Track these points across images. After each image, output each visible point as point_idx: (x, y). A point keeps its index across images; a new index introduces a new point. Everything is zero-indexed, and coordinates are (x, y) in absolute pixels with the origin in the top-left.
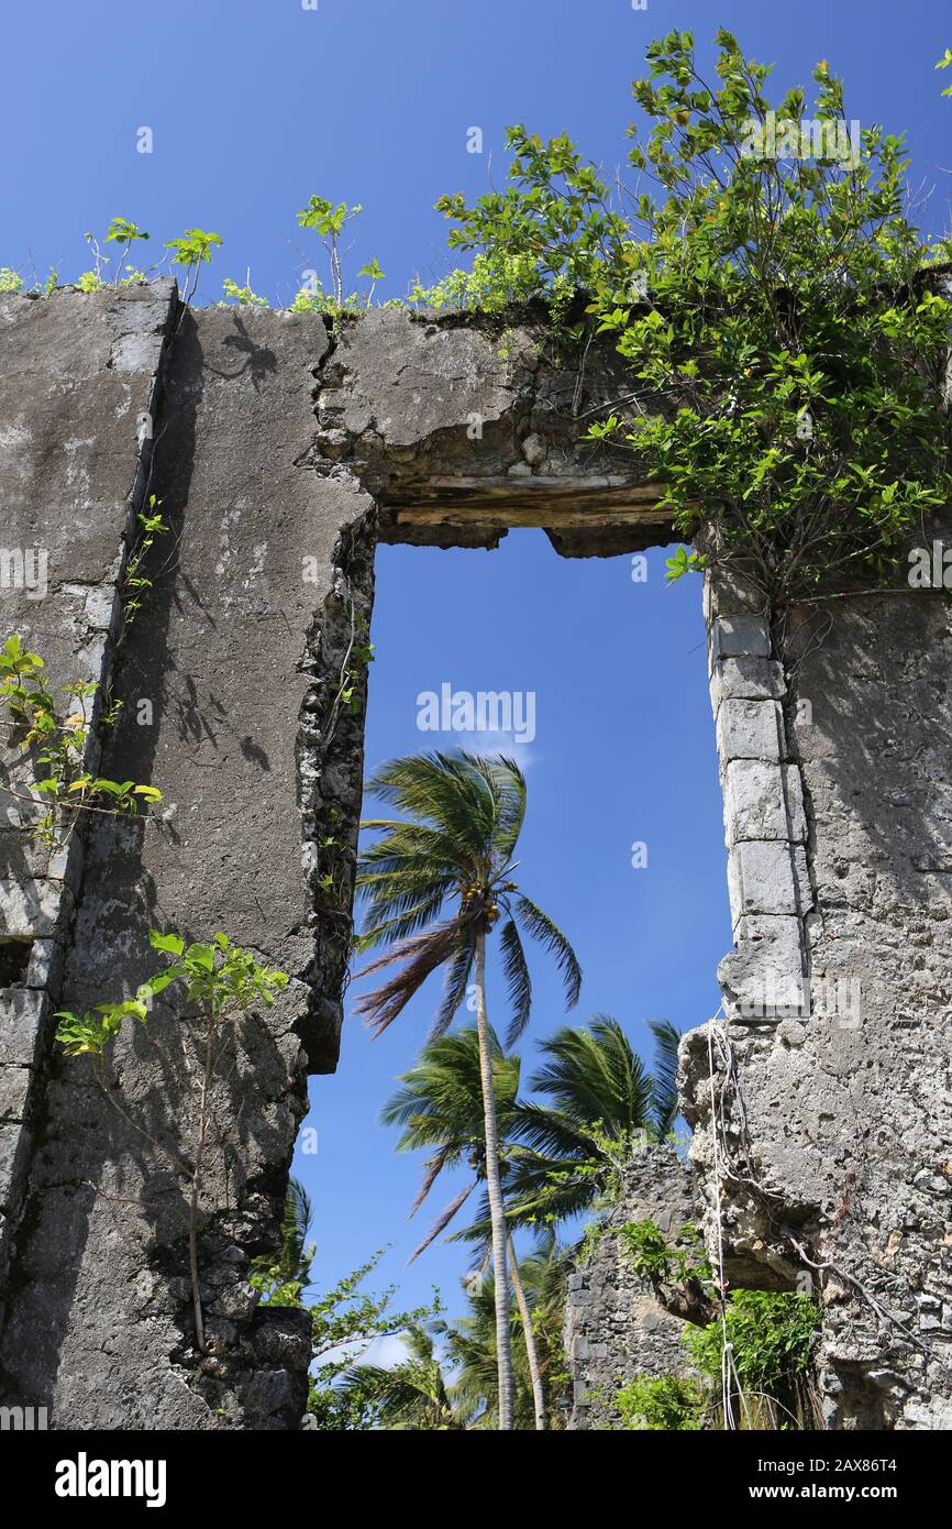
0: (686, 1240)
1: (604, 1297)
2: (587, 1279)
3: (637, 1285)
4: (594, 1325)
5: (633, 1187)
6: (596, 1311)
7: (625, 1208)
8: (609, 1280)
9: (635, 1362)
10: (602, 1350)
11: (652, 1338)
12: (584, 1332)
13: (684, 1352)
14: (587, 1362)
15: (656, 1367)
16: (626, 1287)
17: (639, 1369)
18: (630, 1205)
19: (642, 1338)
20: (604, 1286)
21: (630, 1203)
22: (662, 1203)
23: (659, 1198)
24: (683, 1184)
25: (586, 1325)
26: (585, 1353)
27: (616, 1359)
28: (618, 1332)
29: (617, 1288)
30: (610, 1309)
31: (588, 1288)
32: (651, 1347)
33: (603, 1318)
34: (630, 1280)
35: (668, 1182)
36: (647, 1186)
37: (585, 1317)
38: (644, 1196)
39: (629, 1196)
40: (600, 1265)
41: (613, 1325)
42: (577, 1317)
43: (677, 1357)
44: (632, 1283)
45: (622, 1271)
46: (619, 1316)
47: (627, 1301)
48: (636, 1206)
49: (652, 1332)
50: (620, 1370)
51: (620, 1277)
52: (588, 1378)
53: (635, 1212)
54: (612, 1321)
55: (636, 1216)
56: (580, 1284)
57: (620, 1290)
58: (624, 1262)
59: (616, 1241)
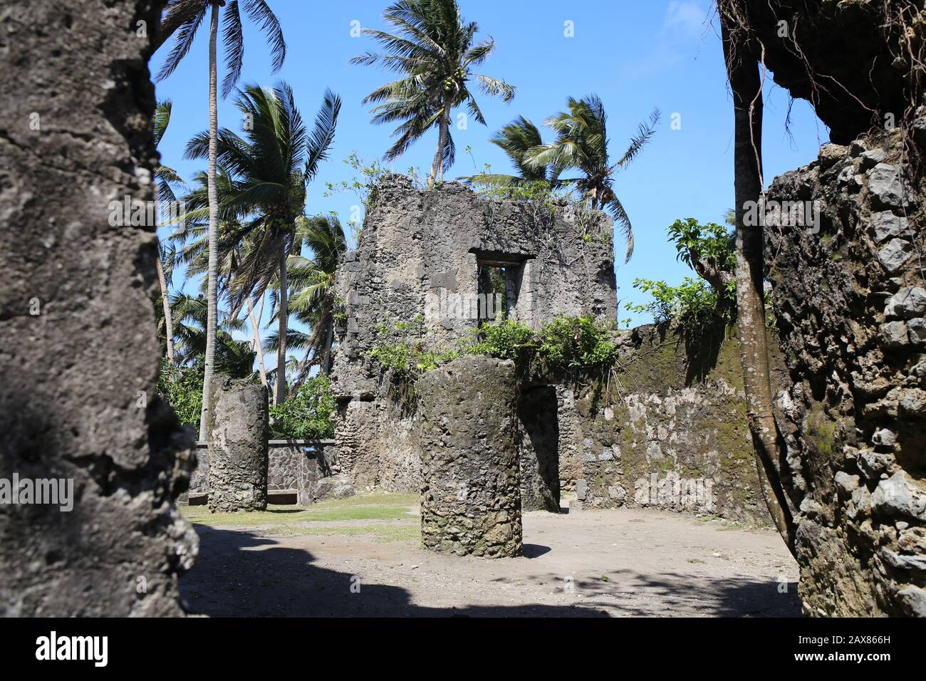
0: (418, 236)
1: (369, 267)
2: (358, 255)
3: (388, 261)
4: (362, 284)
5: (388, 199)
6: (363, 275)
7: (382, 212)
8: (371, 257)
9: (385, 308)
10: (366, 300)
11: (396, 294)
12: (356, 288)
13: (414, 304)
14: (357, 306)
15: (398, 312)
16: (381, 262)
17: (387, 312)
18: (386, 211)
19: (390, 294)
20: (368, 260)
21: (385, 209)
22: (405, 212)
23: (404, 208)
24: (418, 201)
25: (357, 284)
26: (357, 300)
27: (374, 306)
28: (375, 289)
29: (375, 262)
30: (371, 275)
31: (358, 261)
32: (395, 300)
33: (367, 280)
34: (383, 258)
35: (409, 199)
36: (397, 199)
37: (357, 278)
38: (395, 206)
39: (385, 205)
40: (366, 247)
41: (373, 285)
42: (352, 278)
43: (410, 306)
44: (385, 260)
45: (379, 252)
46: (376, 279)
47: (381, 271)
48: (389, 212)
49: (396, 291)
50: (376, 312)
51: (378, 255)
52: (357, 316)
53: (389, 215)
54: (372, 282)
55: (389, 219)
56: (354, 258)
57: (378, 263)
58: (381, 247)
59: (377, 233)
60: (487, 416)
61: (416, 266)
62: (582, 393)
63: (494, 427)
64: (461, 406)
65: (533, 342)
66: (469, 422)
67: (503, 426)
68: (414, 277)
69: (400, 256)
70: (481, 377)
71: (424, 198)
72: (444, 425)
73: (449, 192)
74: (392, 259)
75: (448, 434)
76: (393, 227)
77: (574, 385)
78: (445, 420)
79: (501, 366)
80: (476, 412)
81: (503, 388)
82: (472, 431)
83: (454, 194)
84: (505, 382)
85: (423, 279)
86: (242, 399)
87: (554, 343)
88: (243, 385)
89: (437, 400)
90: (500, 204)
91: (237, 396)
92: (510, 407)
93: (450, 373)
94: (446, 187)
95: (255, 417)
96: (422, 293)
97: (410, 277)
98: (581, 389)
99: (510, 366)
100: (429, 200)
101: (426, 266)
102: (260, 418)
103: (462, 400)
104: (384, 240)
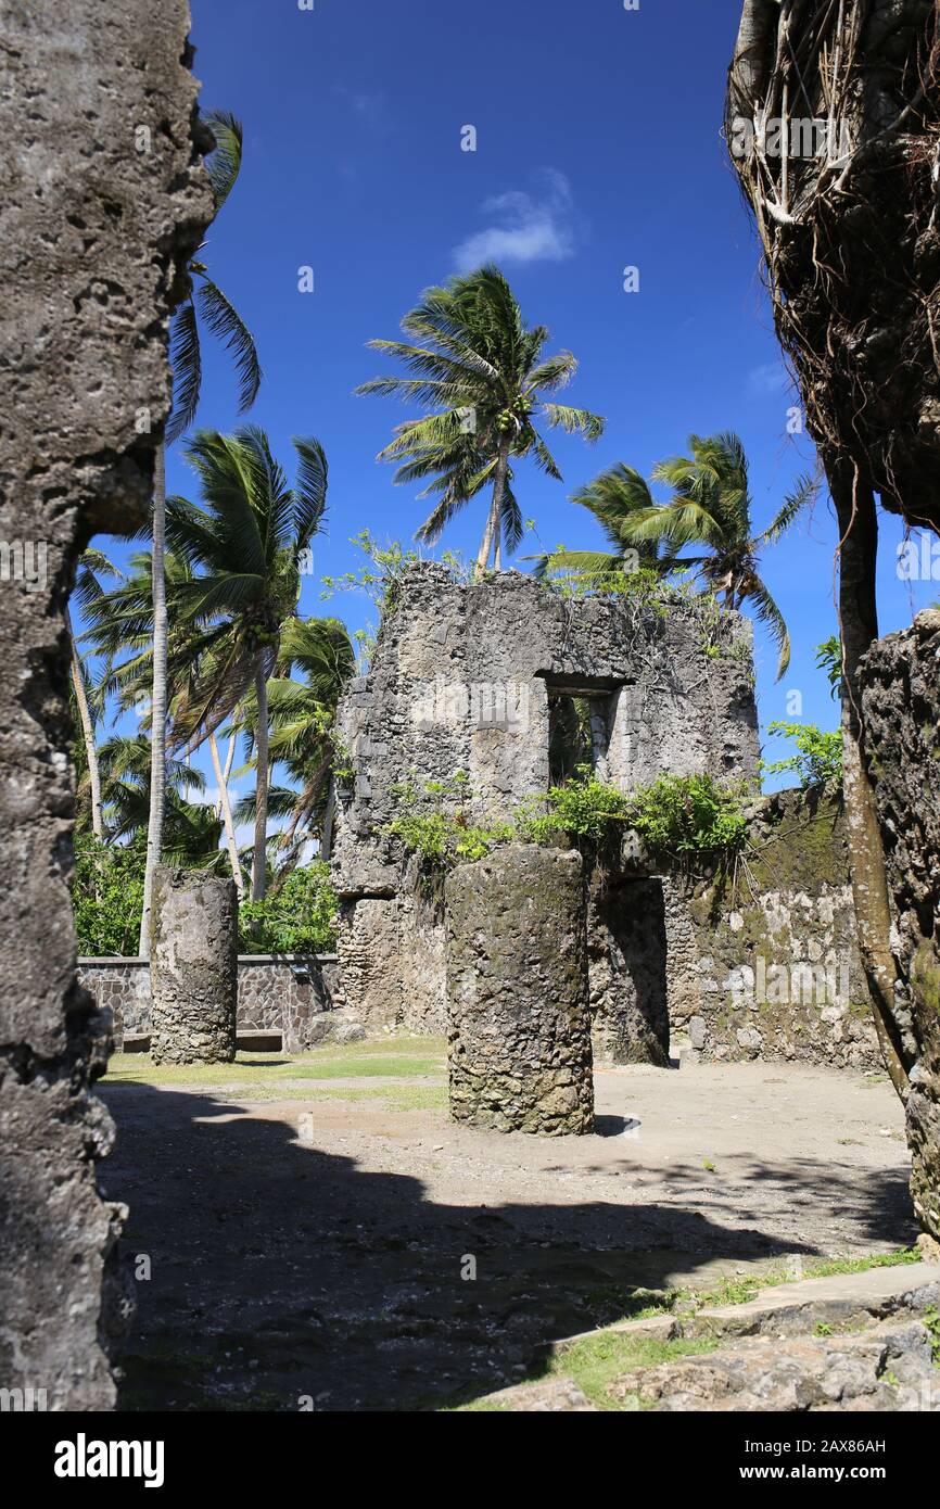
0: (460, 653)
1: (385, 701)
5: (414, 599)
6: (378, 712)
7: (405, 618)
9: (411, 760)
10: (383, 749)
11: (426, 740)
12: (367, 732)
13: (453, 754)
14: (369, 759)
15: (429, 766)
16: (404, 692)
17: (414, 767)
22: (440, 617)
23: (437, 613)
24: (459, 601)
25: (369, 725)
26: (368, 749)
27: (394, 757)
28: (395, 733)
29: (396, 693)
30: (390, 712)
33: (383, 720)
35: (446, 598)
36: (427, 599)
37: (369, 717)
38: (424, 609)
39: (409, 608)
40: (382, 670)
41: (392, 727)
43: (448, 758)
45: (402, 678)
46: (396, 718)
48: (416, 618)
49: (427, 735)
50: (397, 767)
52: (369, 773)
53: (415, 623)
54: (391, 723)
55: (416, 628)
57: (399, 694)
58: (404, 670)
59: (398, 650)
60: (541, 933)
62: (697, 890)
63: (551, 948)
64: (504, 918)
65: (626, 814)
66: (515, 942)
67: (564, 946)
70: (532, 876)
72: (480, 946)
73: (503, 586)
75: (486, 958)
76: (422, 641)
77: (685, 878)
78: (481, 937)
79: (561, 861)
80: (524, 926)
81: (563, 892)
82: (518, 954)
83: (512, 590)
84: (567, 884)
86: (200, 900)
87: (655, 815)
88: (200, 879)
89: (470, 909)
90: (581, 603)
91: (192, 894)
92: (575, 919)
93: (488, 871)
94: (500, 579)
95: (218, 925)
96: (465, 738)
98: (695, 885)
99: (574, 860)
100: (474, 600)
102: (225, 928)
103: (506, 909)
104: (407, 660)
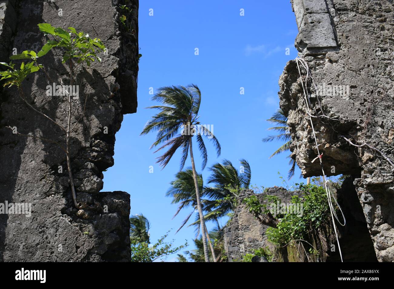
2: (230, 229)
3: (245, 229)
4: (233, 241)
8: (236, 228)
18: (241, 207)
19: (247, 244)
20: (235, 230)
21: (241, 206)
31: (230, 231)
32: (250, 246)
34: (242, 228)
42: (228, 240)
44: (243, 229)
47: (242, 234)
51: (240, 227)
56: (228, 230)
61: (259, 229)
68: (258, 234)
69: (251, 226)
71: (259, 198)
74: (247, 228)
85: (263, 235)
97: (257, 235)
101: (264, 228)
